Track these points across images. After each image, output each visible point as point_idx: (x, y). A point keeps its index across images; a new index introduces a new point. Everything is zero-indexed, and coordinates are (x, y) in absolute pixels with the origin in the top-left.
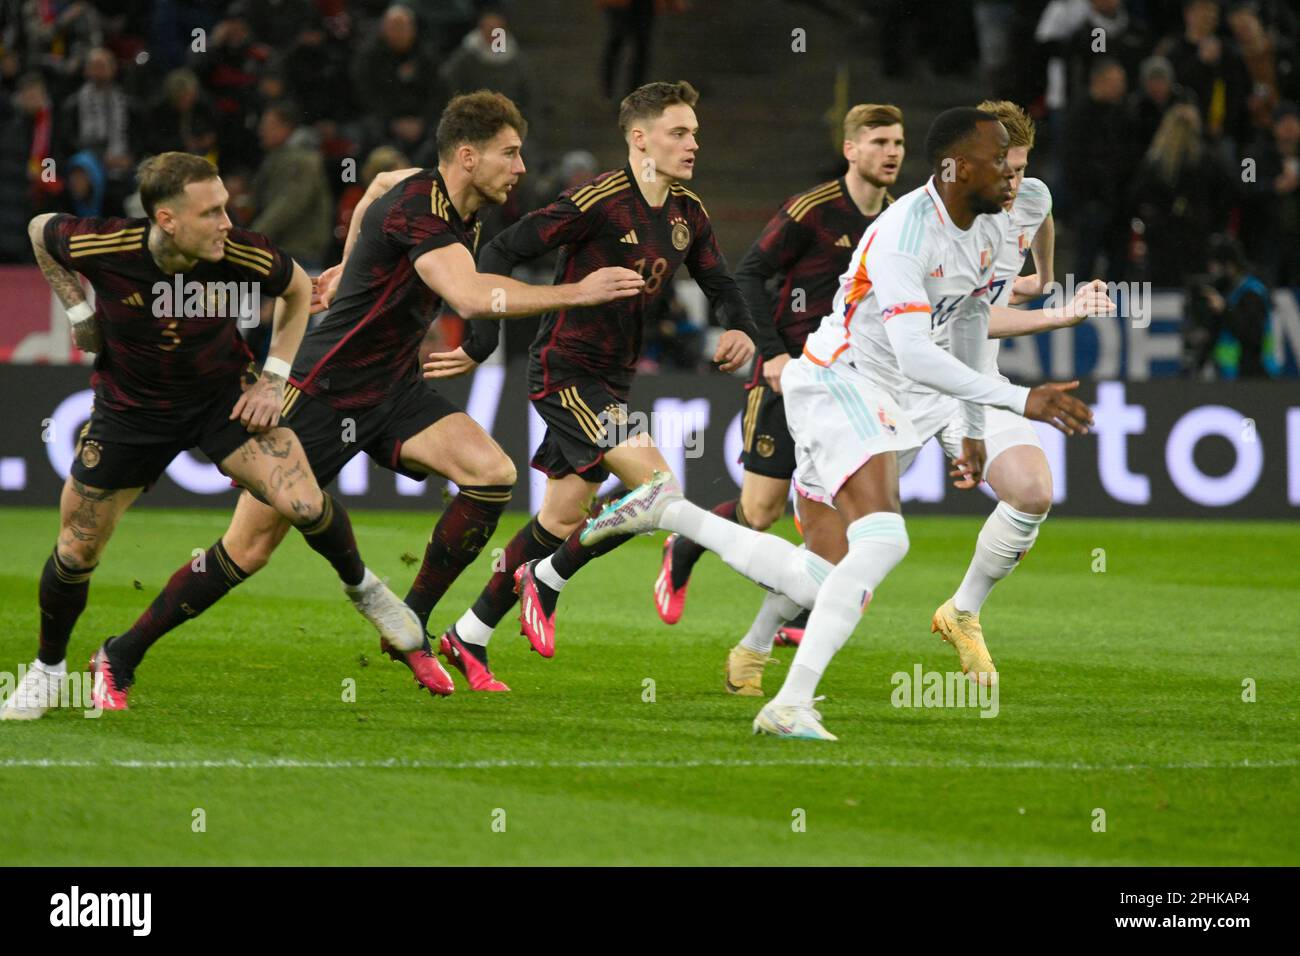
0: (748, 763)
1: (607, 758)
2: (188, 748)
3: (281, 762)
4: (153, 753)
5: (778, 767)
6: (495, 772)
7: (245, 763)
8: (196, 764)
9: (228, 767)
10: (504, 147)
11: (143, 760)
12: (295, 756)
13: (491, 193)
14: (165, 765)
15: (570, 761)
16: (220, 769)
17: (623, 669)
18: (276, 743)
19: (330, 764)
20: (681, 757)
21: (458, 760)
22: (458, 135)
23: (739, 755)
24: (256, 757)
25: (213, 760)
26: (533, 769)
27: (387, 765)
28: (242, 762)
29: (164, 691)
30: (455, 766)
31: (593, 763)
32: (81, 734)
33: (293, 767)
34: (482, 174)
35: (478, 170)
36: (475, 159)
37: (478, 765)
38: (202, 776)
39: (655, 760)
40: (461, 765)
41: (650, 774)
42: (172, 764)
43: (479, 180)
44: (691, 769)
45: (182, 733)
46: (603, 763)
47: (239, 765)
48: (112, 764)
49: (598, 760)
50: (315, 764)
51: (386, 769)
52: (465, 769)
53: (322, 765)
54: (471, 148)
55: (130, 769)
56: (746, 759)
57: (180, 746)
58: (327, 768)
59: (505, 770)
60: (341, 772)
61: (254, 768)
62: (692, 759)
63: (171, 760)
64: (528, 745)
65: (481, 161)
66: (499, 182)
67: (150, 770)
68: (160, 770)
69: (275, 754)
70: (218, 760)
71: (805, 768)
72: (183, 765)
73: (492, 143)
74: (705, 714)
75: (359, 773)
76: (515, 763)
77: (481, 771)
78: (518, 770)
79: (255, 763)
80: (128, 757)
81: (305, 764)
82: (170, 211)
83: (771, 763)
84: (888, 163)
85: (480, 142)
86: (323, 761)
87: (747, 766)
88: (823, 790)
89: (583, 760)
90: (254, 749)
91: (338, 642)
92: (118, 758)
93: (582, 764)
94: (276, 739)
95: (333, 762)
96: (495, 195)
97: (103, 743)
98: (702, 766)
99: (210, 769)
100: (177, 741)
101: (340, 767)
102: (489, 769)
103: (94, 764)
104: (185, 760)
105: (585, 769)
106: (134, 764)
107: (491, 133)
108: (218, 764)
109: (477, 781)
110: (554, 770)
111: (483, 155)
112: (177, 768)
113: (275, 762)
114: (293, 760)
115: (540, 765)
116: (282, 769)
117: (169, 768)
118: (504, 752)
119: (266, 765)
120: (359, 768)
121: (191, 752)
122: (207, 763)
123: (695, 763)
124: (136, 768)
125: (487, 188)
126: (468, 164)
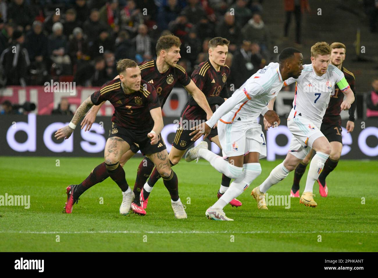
0: (330, 232)
1: (289, 231)
2: (167, 228)
3: (194, 232)
4: (157, 229)
5: (339, 233)
6: (256, 234)
7: (184, 232)
8: (169, 232)
9: (179, 233)
10: (174, 50)
11: (154, 231)
12: (198, 230)
13: (171, 64)
14: (160, 233)
15: (278, 231)
16: (176, 233)
17: (294, 205)
18: (192, 226)
19: (208, 232)
20: (310, 230)
21: (245, 232)
22: (161, 47)
23: (328, 230)
24: (187, 230)
25: (175, 231)
26: (267, 234)
27: (225, 233)
28: (183, 232)
29: (160, 211)
30: (245, 233)
31: (285, 232)
32: (136, 223)
33: (198, 233)
34: (168, 59)
35: (166, 57)
36: (166, 54)
37: (251, 232)
38: (171, 236)
39: (303, 231)
40: (247, 233)
41: (301, 235)
42: (162, 232)
43: (167, 60)
44: (314, 234)
45: (166, 223)
46: (288, 232)
47: (182, 232)
48: (145, 232)
49: (286, 231)
50: (204, 232)
51: (224, 234)
52: (247, 234)
53: (206, 233)
54: (164, 51)
55: (150, 234)
56: (330, 231)
57: (165, 227)
58: (207, 233)
59: (259, 234)
60: (212, 235)
61: (186, 234)
62: (313, 231)
63: (162, 231)
64: (266, 227)
65: (167, 55)
66: (173, 61)
67: (156, 234)
68: (159, 234)
69: (193, 229)
70: (176, 231)
71: (347, 233)
72: (166, 232)
73: (170, 49)
74: (318, 218)
75: (217, 235)
76: (262, 232)
77: (252, 234)
78: (263, 234)
79: (187, 232)
80: (150, 230)
81: (201, 232)
82: (123, 76)
83: (337, 232)
84: (337, 59)
85: (167, 49)
86: (206, 231)
87: (330, 233)
88: (352, 240)
89: (282, 231)
90: (186, 228)
91: (211, 197)
92: (147, 231)
93: (281, 232)
94: (193, 225)
95: (209, 231)
96: (172, 65)
97: (142, 226)
98: (316, 233)
99: (173, 234)
100: (164, 226)
101: (211, 233)
102: (254, 234)
103: (140, 232)
104: (166, 231)
105: (282, 234)
106: (151, 232)
107: (170, 47)
108: (176, 232)
109: (251, 237)
110: (273, 234)
111: (168, 53)
112: (164, 233)
113: (192, 232)
114: (198, 231)
115: (269, 233)
116: (194, 233)
117: (161, 233)
118: (259, 229)
119: (190, 233)
120: (217, 233)
121: (168, 229)
122: (173, 232)
123: (315, 232)
124: (152, 233)
125: (169, 63)
126: (164, 56)
